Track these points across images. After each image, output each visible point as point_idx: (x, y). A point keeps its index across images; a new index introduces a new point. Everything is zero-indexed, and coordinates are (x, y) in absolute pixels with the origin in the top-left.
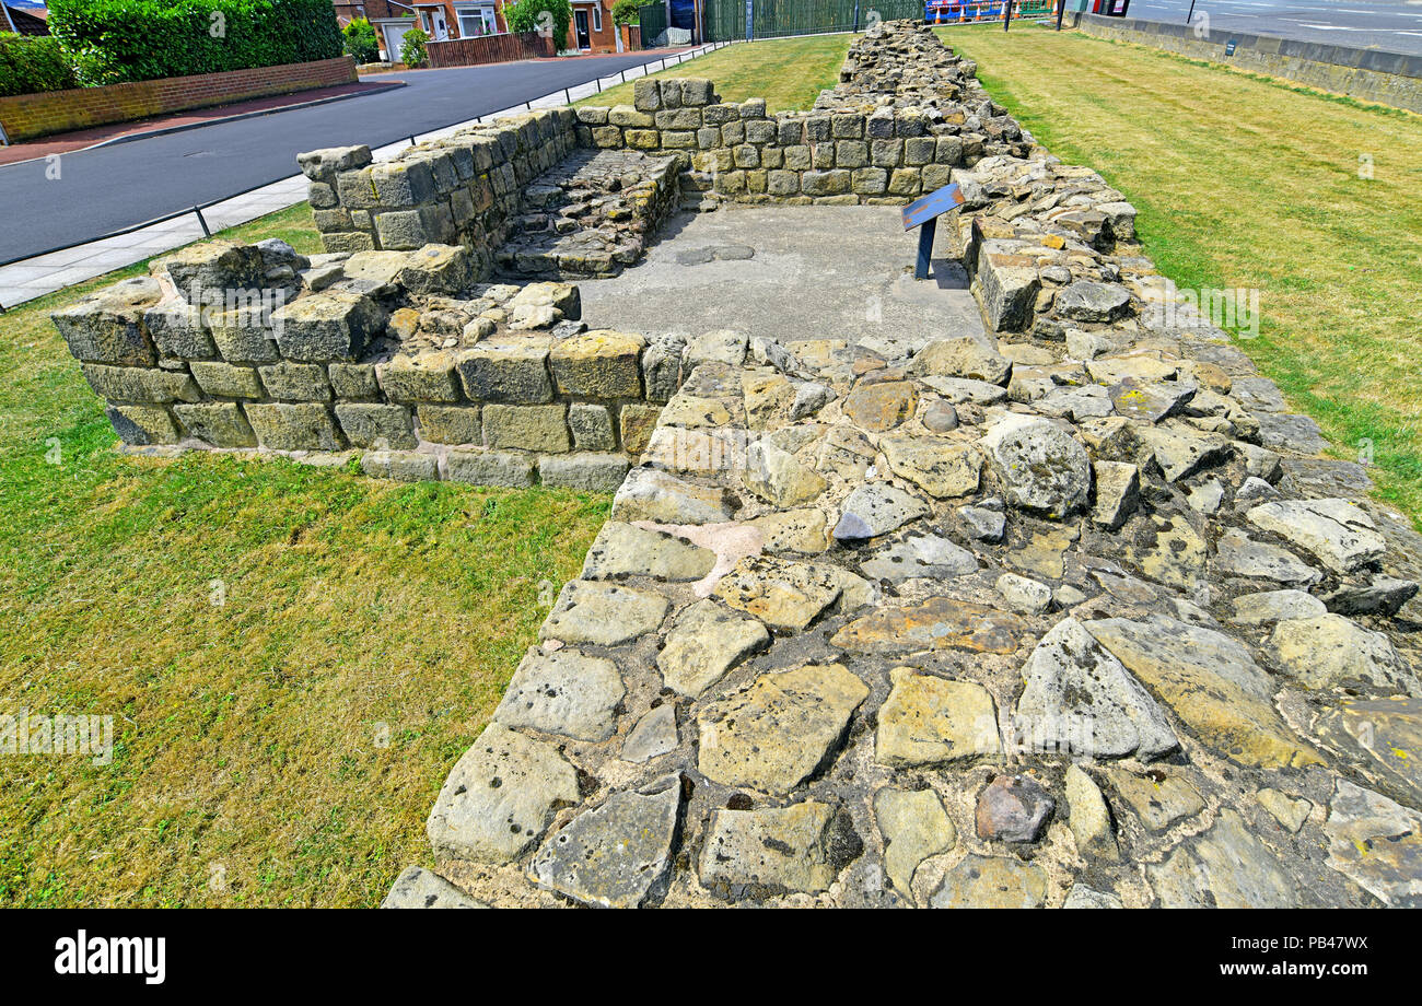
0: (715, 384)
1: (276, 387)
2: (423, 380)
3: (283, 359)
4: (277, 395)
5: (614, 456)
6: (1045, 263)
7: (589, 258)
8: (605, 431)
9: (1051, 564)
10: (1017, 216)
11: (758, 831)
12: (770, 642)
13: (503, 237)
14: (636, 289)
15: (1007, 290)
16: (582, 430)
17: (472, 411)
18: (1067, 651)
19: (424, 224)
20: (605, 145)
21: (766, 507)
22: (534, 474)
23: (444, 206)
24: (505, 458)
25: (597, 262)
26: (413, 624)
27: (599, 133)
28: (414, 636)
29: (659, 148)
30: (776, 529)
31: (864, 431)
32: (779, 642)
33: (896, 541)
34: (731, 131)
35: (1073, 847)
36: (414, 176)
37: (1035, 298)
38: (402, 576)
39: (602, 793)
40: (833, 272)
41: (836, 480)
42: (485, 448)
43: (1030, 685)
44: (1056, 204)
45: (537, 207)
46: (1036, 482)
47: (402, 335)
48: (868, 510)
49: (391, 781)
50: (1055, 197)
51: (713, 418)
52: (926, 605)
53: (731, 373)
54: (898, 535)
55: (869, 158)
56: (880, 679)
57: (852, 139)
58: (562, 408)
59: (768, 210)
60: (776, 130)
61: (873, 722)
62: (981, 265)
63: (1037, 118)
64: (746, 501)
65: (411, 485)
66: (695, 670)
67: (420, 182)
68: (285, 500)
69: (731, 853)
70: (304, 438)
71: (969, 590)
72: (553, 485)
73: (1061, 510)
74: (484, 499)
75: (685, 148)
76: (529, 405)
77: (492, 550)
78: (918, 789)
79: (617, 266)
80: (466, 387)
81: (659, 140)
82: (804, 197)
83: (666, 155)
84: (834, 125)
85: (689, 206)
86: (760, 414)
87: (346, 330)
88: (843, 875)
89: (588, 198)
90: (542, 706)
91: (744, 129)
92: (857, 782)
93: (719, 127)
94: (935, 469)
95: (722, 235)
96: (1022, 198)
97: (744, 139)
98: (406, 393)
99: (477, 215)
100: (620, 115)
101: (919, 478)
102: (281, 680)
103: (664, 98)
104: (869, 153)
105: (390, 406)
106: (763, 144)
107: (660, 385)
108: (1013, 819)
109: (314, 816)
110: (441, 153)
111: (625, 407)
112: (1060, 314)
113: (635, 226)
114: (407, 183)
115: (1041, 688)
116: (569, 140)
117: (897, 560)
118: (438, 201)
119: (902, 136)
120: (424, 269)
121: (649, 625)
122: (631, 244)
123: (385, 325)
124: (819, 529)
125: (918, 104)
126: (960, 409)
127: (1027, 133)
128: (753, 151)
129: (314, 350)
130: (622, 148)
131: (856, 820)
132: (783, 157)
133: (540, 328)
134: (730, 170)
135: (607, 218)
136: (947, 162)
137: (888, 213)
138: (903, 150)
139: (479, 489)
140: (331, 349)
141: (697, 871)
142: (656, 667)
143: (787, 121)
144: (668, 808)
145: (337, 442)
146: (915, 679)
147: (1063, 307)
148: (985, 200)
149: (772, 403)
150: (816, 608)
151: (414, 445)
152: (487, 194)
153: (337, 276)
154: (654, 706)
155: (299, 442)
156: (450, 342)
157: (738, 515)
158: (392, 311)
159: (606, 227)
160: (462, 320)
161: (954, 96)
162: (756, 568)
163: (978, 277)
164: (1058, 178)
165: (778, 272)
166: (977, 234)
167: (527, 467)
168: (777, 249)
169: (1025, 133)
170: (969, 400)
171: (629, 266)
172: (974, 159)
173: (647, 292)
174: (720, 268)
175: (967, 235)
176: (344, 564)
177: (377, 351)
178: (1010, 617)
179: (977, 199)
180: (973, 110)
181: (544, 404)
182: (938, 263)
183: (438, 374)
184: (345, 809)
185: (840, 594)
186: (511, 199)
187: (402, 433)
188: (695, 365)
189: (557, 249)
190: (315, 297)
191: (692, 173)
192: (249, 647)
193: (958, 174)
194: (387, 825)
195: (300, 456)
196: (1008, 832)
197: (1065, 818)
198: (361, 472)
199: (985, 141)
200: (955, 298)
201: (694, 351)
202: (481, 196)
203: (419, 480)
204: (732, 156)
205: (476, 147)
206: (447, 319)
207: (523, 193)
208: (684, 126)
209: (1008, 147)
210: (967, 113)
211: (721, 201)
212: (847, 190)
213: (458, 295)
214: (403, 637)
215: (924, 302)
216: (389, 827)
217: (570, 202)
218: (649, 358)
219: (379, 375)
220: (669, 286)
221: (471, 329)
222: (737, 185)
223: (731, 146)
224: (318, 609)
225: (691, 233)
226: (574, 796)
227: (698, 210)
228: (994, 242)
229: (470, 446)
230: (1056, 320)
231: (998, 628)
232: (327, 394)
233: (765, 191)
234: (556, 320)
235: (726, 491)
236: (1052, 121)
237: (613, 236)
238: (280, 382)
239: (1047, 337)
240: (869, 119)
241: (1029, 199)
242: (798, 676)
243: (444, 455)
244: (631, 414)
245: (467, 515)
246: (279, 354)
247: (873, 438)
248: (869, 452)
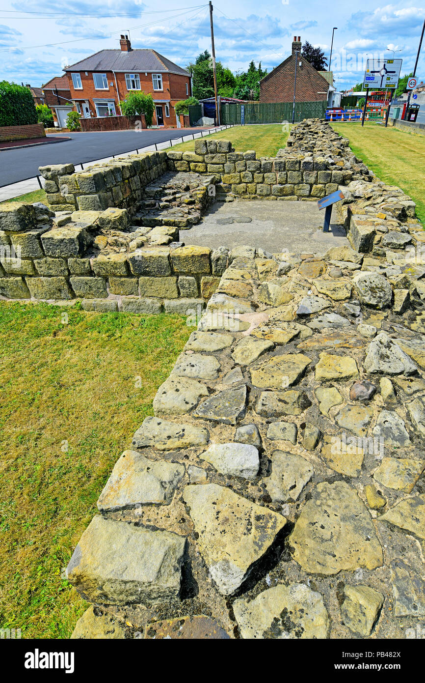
0: (243, 265)
1: (42, 269)
2: (112, 266)
3: (46, 256)
4: (42, 273)
5: (198, 299)
6: (378, 225)
7: (176, 220)
8: (194, 288)
9: (377, 324)
10: (367, 206)
11: (276, 397)
12: (274, 347)
13: (135, 210)
14: (199, 234)
15: (362, 234)
16: (183, 288)
17: (134, 280)
18: (381, 343)
19: (100, 201)
20: (181, 170)
21: (269, 306)
22: (162, 308)
23: (109, 194)
24: (149, 301)
25: (180, 222)
26: (115, 365)
27: (178, 164)
28: (117, 369)
29: (206, 172)
30: (272, 313)
31: (306, 278)
32: (278, 348)
33: (320, 315)
34: (240, 165)
35: (382, 401)
36: (96, 179)
37: (373, 238)
38: (107, 348)
39: (217, 393)
40: (287, 229)
41: (296, 296)
42: (139, 297)
43: (368, 354)
44: (383, 201)
45: (151, 197)
46: (372, 295)
47: (101, 247)
48: (308, 304)
49: (115, 420)
50: (382, 198)
51: (244, 276)
52: (332, 335)
53: (250, 261)
54: (321, 313)
55: (302, 180)
56: (316, 357)
57: (294, 171)
58: (175, 278)
59: (257, 202)
60: (261, 165)
61: (314, 369)
62: (351, 226)
63: (376, 165)
64: (260, 305)
65: (106, 314)
66: (247, 357)
67: (99, 182)
68: (47, 320)
69: (267, 403)
70: (54, 293)
71: (347, 330)
72: (170, 313)
73: (381, 305)
74: (140, 319)
75: (218, 172)
76: (160, 277)
77: (146, 338)
78: (330, 387)
79: (189, 224)
80: (132, 269)
81: (206, 168)
82: (273, 197)
83: (209, 175)
84: (287, 164)
85: (221, 199)
86: (264, 274)
87: (77, 243)
88: (305, 411)
89: (174, 193)
90: (190, 370)
91: (246, 164)
92: (308, 387)
93: (234, 163)
94: (334, 290)
95: (236, 212)
96: (369, 199)
97: (246, 169)
98: (104, 272)
99: (124, 199)
100: (188, 156)
101: (328, 293)
102: (61, 387)
103: (209, 149)
104: (302, 177)
105: (96, 278)
106: (254, 172)
107: (219, 268)
108: (362, 392)
109: (85, 433)
110: (107, 169)
111: (203, 278)
112: (384, 245)
113: (197, 207)
114: (93, 182)
115: (372, 354)
116: (164, 167)
117: (321, 321)
118: (106, 191)
119: (317, 170)
120: (109, 218)
121: (227, 345)
122: (196, 215)
123: (92, 242)
124: (291, 312)
125: (323, 156)
126: (344, 271)
127: (371, 171)
128: (250, 175)
129: (61, 252)
130: (189, 171)
131: (309, 396)
132: (263, 178)
133: (164, 244)
134: (239, 183)
135: (183, 203)
136: (336, 182)
137: (311, 205)
138: (317, 177)
139: (137, 315)
140: (69, 251)
141: (255, 410)
142: (231, 358)
143: (265, 162)
144: (243, 393)
145: (70, 295)
146: (328, 356)
147: (385, 242)
148: (353, 199)
149: (269, 270)
150: (291, 336)
151: (106, 296)
152: (128, 190)
153: (69, 220)
154: (232, 369)
155: (51, 295)
156: (123, 250)
157: (258, 310)
158: (95, 237)
159: (183, 207)
160: (128, 241)
161: (339, 154)
162: (267, 325)
163: (350, 231)
164: (384, 190)
165: (264, 228)
166: (350, 213)
167: (159, 305)
168: (262, 218)
169: (371, 172)
170: (347, 268)
171: (195, 224)
172: (348, 181)
173: (204, 236)
174: (237, 227)
175: (345, 214)
176: (80, 344)
177: (90, 253)
178: (362, 338)
179: (350, 199)
180: (348, 160)
181: (167, 276)
182: (333, 226)
183: (120, 263)
184: (98, 430)
185: (300, 332)
186: (138, 193)
187: (101, 290)
188: (234, 258)
189: (161, 216)
190: (60, 229)
191: (221, 184)
192: (43, 375)
193: (341, 188)
194: (116, 435)
195: (51, 302)
196: (360, 396)
197: (380, 392)
198: (81, 308)
199: (353, 174)
200: (341, 240)
201: (233, 253)
202: (125, 190)
203: (109, 312)
204: (240, 176)
205: (123, 167)
206: (121, 240)
207: (144, 190)
208: (218, 162)
209: (363, 177)
210: (345, 161)
211: (235, 197)
212: (292, 194)
213: (124, 230)
214: (112, 370)
215: (327, 241)
216: (117, 436)
217: (166, 195)
218: (213, 256)
219: (91, 263)
220: (214, 233)
221: (133, 244)
222: (243, 190)
223: (240, 172)
224: (72, 361)
225: (222, 211)
226: (207, 393)
227: (225, 201)
228: (357, 216)
229: (132, 296)
230: (382, 247)
231: (358, 341)
232: (66, 273)
233: (255, 193)
234: (170, 242)
235: (252, 302)
236: (382, 167)
237: (187, 211)
238: (44, 266)
239: (378, 255)
240: (302, 162)
241: (372, 199)
242: (286, 357)
243: (120, 300)
244: (206, 281)
245: (133, 325)
246: (44, 254)
247: (310, 281)
248: (309, 285)
